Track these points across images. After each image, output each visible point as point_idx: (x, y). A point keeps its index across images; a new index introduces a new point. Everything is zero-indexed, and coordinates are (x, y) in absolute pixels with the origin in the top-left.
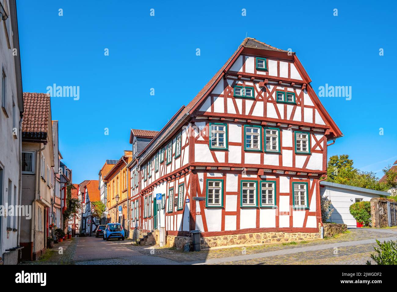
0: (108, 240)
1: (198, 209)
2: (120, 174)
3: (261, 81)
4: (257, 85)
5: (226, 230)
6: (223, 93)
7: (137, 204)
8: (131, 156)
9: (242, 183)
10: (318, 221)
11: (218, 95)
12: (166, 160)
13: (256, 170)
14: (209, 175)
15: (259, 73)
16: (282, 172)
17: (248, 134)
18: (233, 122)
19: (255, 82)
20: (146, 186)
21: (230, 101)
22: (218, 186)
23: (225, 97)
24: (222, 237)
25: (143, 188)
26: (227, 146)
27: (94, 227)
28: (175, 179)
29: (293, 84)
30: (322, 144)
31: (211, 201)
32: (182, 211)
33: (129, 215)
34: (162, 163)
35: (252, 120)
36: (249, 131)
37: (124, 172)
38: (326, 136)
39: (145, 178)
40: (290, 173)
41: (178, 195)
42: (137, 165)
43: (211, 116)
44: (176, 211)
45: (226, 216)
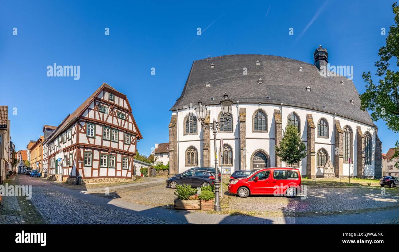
0: (32, 177)
1: (80, 166)
2: (38, 147)
3: (111, 106)
4: (109, 107)
5: (93, 176)
6: (93, 108)
7: (47, 162)
8: (44, 138)
9: (101, 156)
10: (132, 174)
11: (91, 109)
12: (63, 141)
13: (107, 149)
14: (86, 150)
15: (110, 101)
16: (118, 152)
17: (104, 131)
18: (98, 124)
19: (109, 106)
20: (51, 154)
21: (97, 113)
22: (90, 156)
23: (95, 110)
24: (91, 179)
25: (50, 155)
26: (95, 136)
27: (24, 171)
28: (68, 151)
29: (125, 110)
30: (135, 141)
31: (86, 163)
32: (72, 167)
33: (42, 167)
34: (60, 142)
35: (107, 124)
36: (105, 129)
37: (40, 146)
38: (136, 137)
39: (51, 150)
40: (122, 153)
41: (69, 159)
42: (47, 143)
43: (88, 120)
44: (68, 166)
45: (93, 170)
